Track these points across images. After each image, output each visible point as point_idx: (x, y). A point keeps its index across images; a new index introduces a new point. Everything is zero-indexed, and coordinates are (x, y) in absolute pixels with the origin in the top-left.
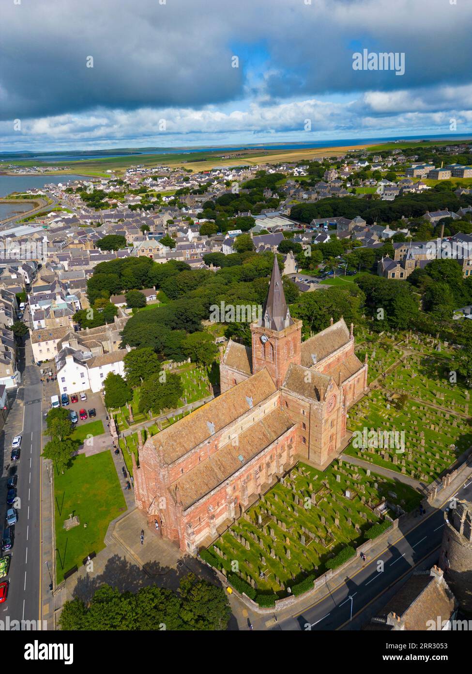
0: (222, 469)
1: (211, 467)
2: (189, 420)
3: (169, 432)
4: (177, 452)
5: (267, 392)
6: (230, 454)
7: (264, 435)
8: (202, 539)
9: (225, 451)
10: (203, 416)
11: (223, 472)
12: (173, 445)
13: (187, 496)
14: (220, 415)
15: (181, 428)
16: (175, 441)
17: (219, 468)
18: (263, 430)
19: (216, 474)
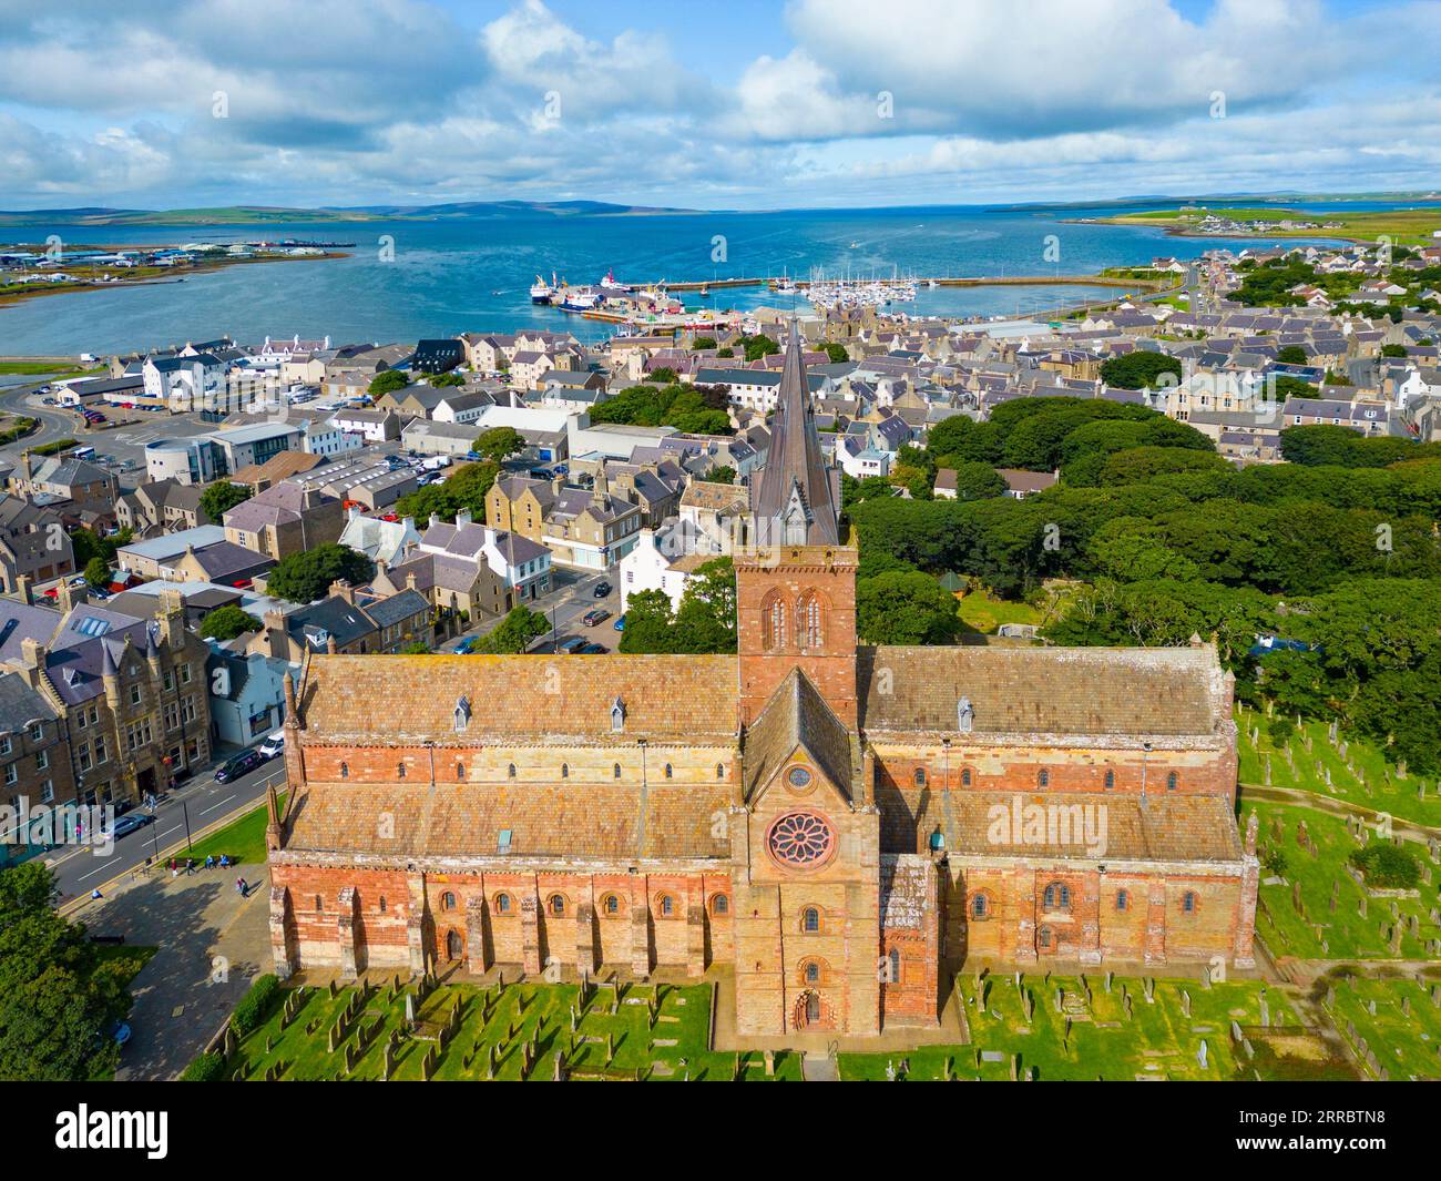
0: (439, 830)
1: (418, 809)
2: (422, 666)
3: (359, 667)
4: (347, 717)
5: (697, 719)
6: (489, 810)
7: (622, 828)
8: (325, 962)
9: (483, 797)
10: (463, 676)
11: (433, 838)
12: (348, 696)
13: (315, 829)
14: (511, 699)
15: (389, 674)
16: (359, 693)
17: (435, 824)
18: (628, 816)
19: (415, 829)
